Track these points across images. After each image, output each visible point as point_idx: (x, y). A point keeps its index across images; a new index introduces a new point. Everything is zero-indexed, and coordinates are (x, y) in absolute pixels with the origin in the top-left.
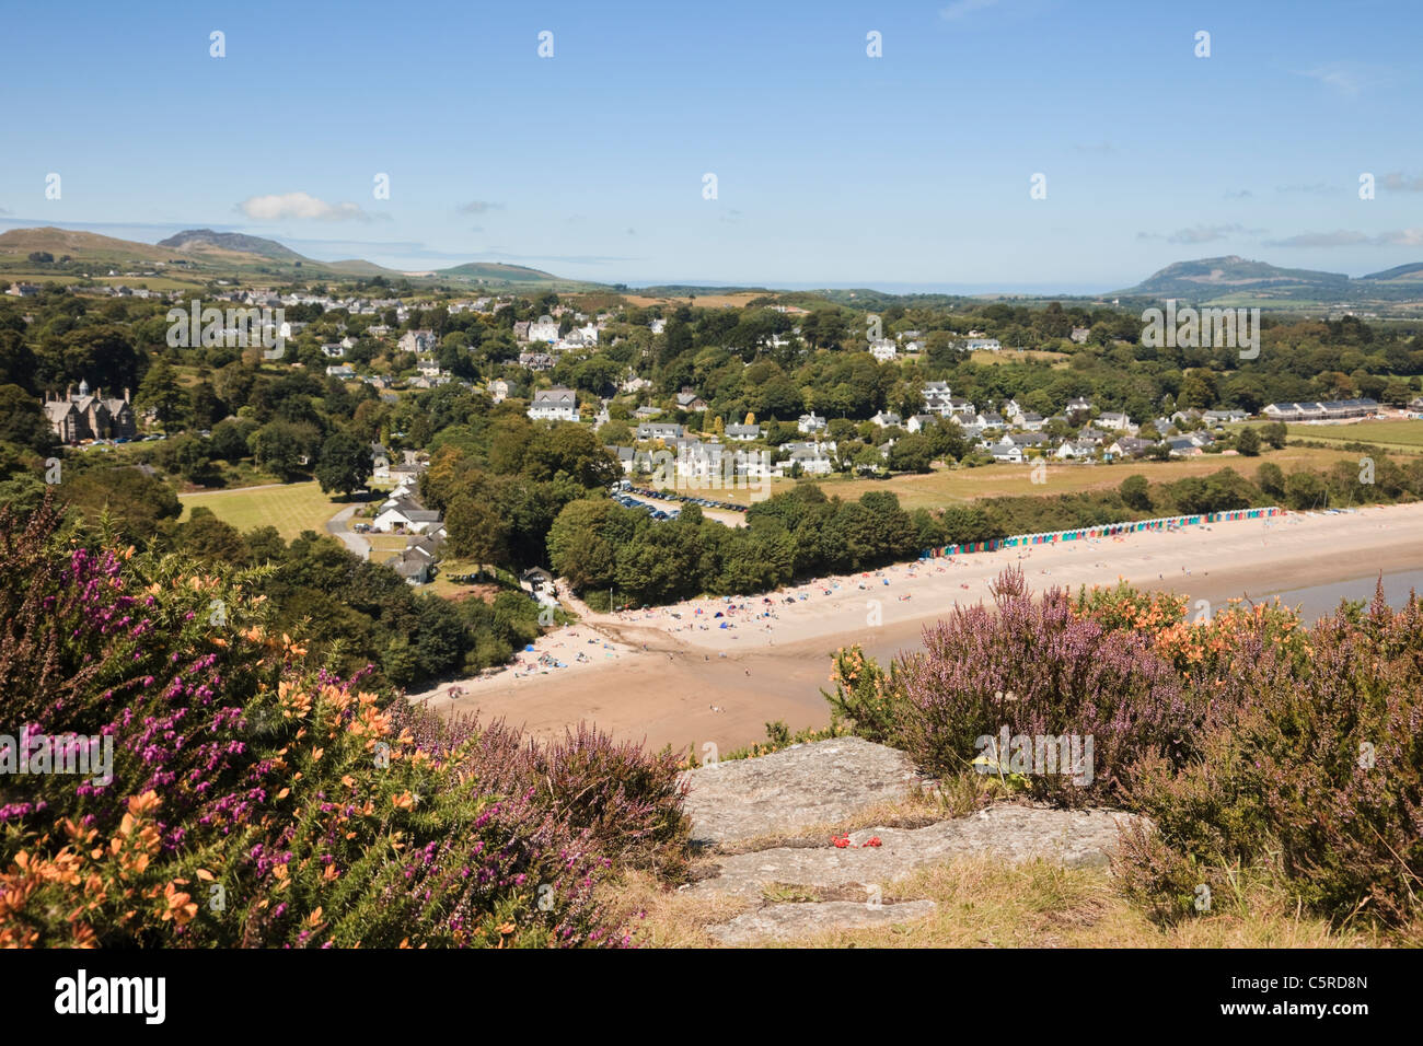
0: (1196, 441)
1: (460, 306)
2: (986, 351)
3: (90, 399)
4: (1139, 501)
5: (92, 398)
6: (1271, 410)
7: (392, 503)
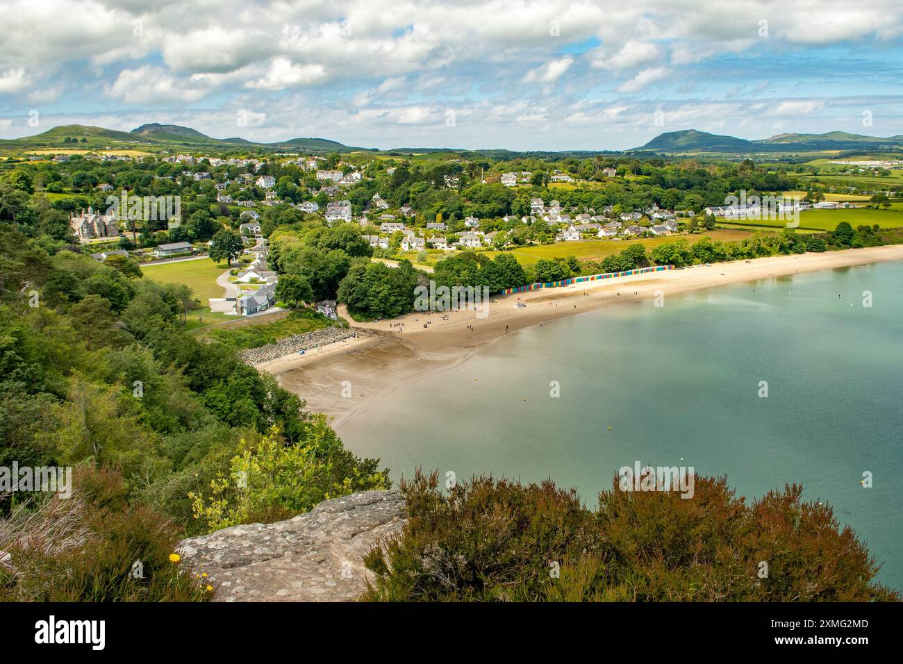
0: (669, 228)
1: (289, 162)
2: (563, 181)
3: (94, 216)
4: (638, 261)
5: (95, 215)
6: (709, 211)
7: (251, 267)
